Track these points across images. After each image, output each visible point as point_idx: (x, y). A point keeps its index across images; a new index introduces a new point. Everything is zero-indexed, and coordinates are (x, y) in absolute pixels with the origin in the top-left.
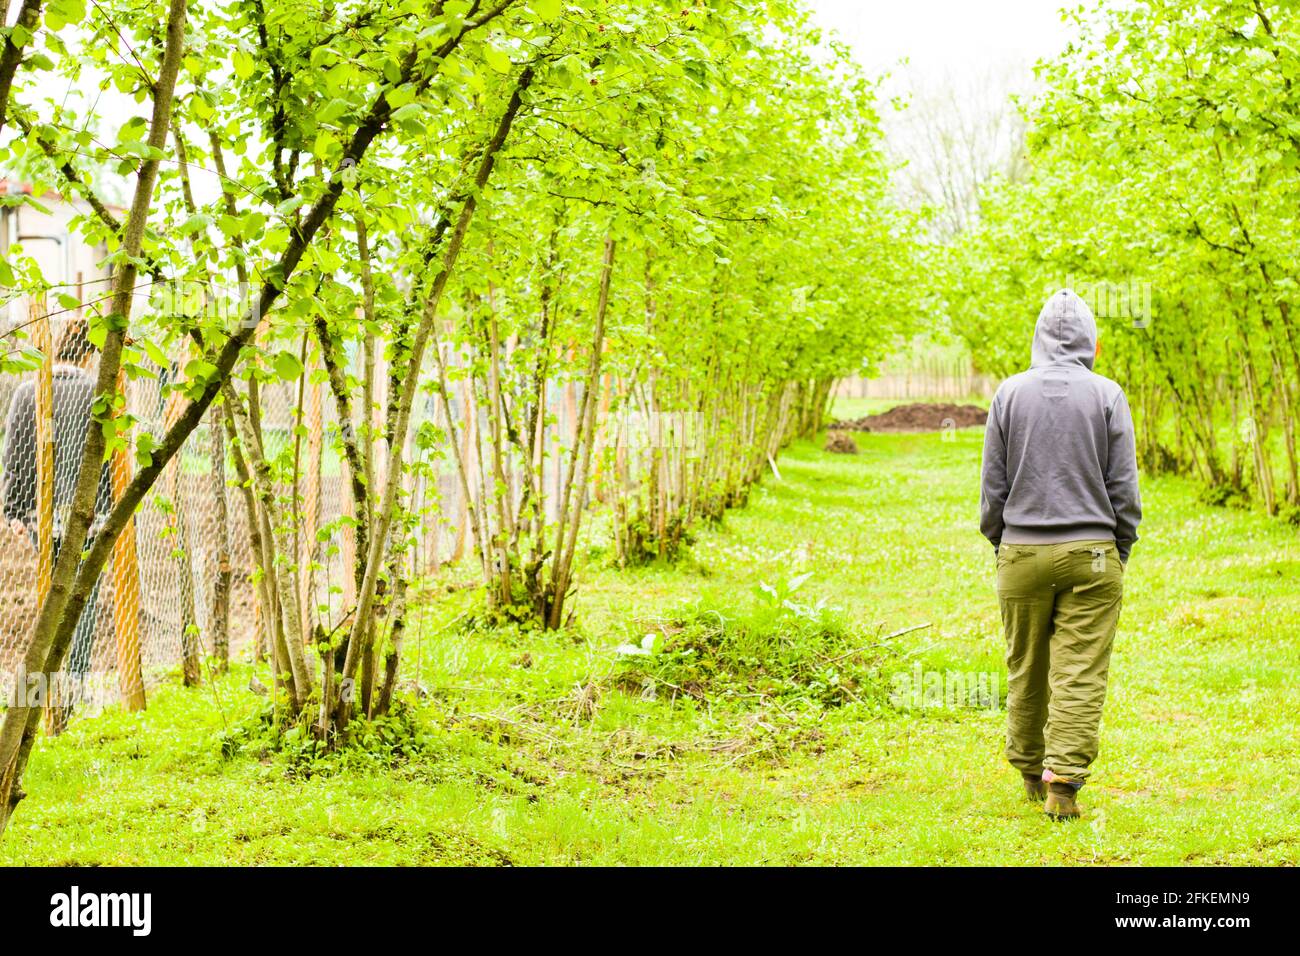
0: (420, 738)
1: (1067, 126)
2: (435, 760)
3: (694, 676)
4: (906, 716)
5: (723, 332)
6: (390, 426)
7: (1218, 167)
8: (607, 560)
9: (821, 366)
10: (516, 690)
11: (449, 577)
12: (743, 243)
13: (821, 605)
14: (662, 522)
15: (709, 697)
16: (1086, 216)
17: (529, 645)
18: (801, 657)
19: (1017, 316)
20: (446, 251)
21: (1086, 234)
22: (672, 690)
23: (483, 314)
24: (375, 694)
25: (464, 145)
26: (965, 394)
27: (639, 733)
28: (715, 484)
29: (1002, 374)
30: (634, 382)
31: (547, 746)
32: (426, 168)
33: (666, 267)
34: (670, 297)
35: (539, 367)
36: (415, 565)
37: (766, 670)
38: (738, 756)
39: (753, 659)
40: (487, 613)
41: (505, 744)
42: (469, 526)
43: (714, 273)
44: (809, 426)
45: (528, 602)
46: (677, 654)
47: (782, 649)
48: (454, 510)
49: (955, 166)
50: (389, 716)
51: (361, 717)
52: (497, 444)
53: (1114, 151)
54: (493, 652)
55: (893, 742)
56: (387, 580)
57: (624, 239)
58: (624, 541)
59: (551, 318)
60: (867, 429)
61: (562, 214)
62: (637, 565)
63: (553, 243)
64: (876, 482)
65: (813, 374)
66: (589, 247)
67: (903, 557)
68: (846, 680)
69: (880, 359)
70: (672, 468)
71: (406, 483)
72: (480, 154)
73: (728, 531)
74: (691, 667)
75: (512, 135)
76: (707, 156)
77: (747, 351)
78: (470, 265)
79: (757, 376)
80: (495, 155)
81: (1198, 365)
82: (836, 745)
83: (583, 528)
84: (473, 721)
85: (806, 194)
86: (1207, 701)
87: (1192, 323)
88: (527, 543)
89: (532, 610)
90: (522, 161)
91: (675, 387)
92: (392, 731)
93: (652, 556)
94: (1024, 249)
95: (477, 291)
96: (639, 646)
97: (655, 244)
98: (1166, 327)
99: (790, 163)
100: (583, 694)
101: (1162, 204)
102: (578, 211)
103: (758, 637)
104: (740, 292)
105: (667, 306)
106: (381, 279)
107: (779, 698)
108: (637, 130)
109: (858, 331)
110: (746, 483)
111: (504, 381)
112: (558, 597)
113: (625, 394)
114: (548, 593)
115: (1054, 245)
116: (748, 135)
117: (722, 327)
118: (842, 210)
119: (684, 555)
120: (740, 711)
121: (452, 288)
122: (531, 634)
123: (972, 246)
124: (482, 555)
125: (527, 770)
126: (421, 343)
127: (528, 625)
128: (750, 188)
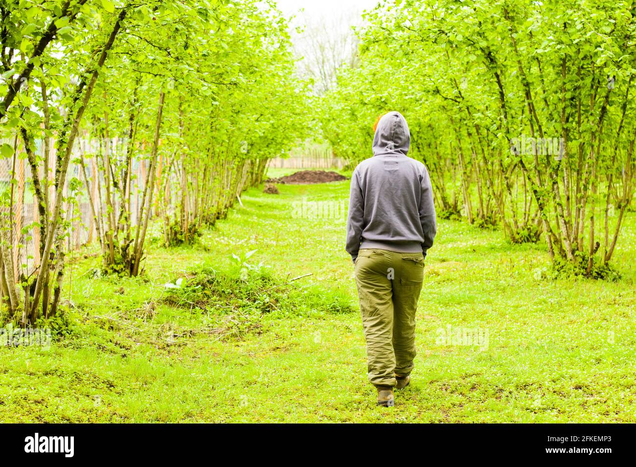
0: (70, 327)
1: (377, 42)
2: (78, 338)
3: (201, 298)
4: (300, 317)
5: (216, 136)
6: (57, 180)
7: (448, 62)
8: (160, 243)
9: (262, 153)
10: (116, 304)
11: (85, 251)
12: (225, 94)
13: (261, 264)
14: (187, 226)
15: (208, 308)
16: (386, 84)
17: (123, 283)
18: (251, 289)
19: (354, 130)
20: (84, 97)
21: (386, 92)
22: (190, 305)
23: (101, 127)
24: (49, 307)
25: (93, 46)
26: (329, 167)
27: (175, 325)
28: (211, 208)
29: (347, 157)
30: (173, 160)
31: (131, 331)
32: (74, 57)
33: (189, 106)
34: (190, 119)
35: (128, 152)
36: (69, 246)
37: (235, 295)
38: (221, 336)
39: (228, 290)
40: (103, 268)
41: (111, 330)
42: (95, 227)
43: (212, 109)
44: (256, 181)
45: (122, 263)
46: (193, 288)
47: (242, 285)
48: (87, 219)
49: (325, 60)
50: (56, 317)
51: (42, 317)
52: (108, 189)
53: (400, 54)
54: (106, 287)
55: (294, 329)
56: (55, 252)
57: (169, 92)
58: (168, 235)
59: (134, 130)
60: (283, 183)
61: (140, 80)
62: (174, 246)
63: (135, 93)
64: (287, 207)
65: (258, 157)
66: (152, 95)
67: (300, 243)
68: (272, 300)
69: (289, 150)
70: (191, 200)
71: (64, 206)
72: (101, 51)
73: (217, 230)
74: (199, 294)
75: (116, 42)
76: (208, 53)
77: (227, 145)
78: (95, 104)
79: (231, 157)
80: (107, 51)
81: (438, 154)
82: (268, 331)
83: (149, 228)
84: (96, 319)
85: (255, 72)
86: (440, 309)
87: (435, 134)
88: (122, 235)
89: (124, 267)
90: (121, 55)
91: (193, 162)
92: (57, 324)
93: (181, 242)
94: (357, 99)
95: (99, 116)
96: (175, 284)
97: (184, 94)
98: (423, 136)
99: (248, 57)
100: (148, 307)
101: (422, 78)
102: (147, 78)
103: (231, 280)
104: (224, 118)
105: (189, 124)
106: (53, 110)
107: (241, 309)
108: (175, 40)
109: (279, 136)
110: (226, 207)
111: (111, 158)
112: (137, 260)
113: (169, 165)
114: (132, 259)
115: (371, 97)
116: (228, 44)
117: (215, 134)
118: (272, 80)
119: (197, 241)
120: (223, 315)
121: (87, 114)
122: (124, 279)
123: (333, 97)
124: (101, 241)
125: (122, 342)
126: (72, 140)
127: (122, 274)
128: (229, 69)
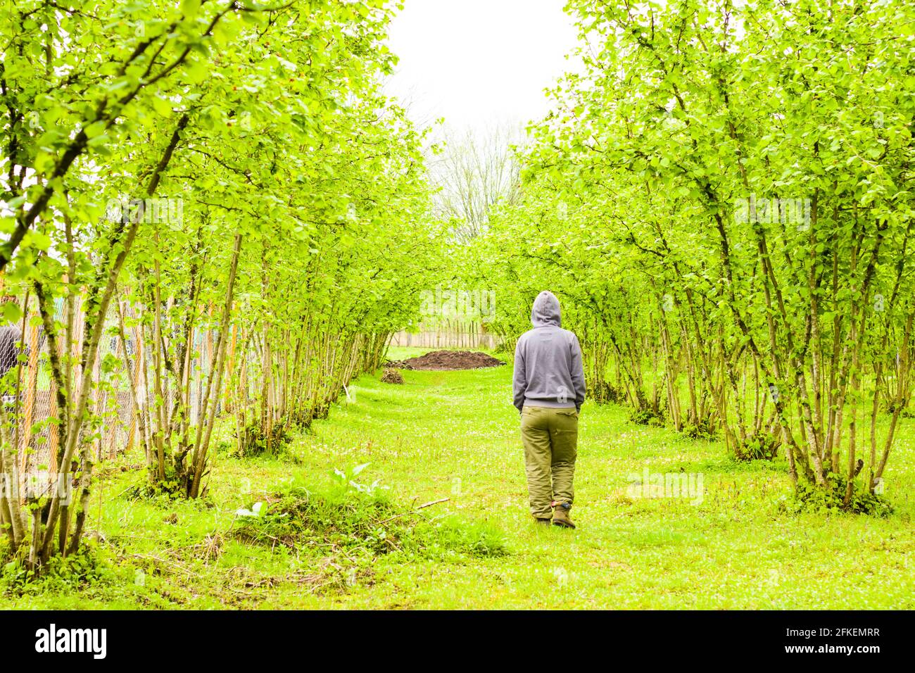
0: (99, 570)
1: (547, 167)
2: (109, 585)
3: (288, 531)
4: (430, 561)
5: (314, 299)
6: (84, 357)
7: (648, 198)
8: (231, 451)
9: (380, 324)
10: (165, 539)
11: (123, 461)
12: (330, 239)
13: (375, 484)
14: (269, 427)
15: (297, 546)
16: (560, 228)
17: (176, 508)
18: (361, 519)
19: (512, 293)
20: (125, 238)
21: (559, 240)
22: (272, 540)
23: (150, 282)
24: (69, 539)
25: (140, 167)
26: (476, 346)
27: (249, 569)
28: (306, 401)
29: (501, 332)
30: (253, 331)
31: (185, 577)
32: (114, 181)
33: (276, 253)
34: (278, 274)
35: (188, 319)
36: (100, 452)
37: (337, 528)
38: (316, 586)
39: (328, 521)
40: (148, 486)
41: (157, 576)
42: (138, 426)
43: (309, 259)
44: (372, 364)
45: (176, 479)
46: (276, 516)
47: (348, 514)
48: (128, 416)
49: (474, 193)
50: (78, 555)
51: (58, 555)
52: (158, 371)
53: (579, 185)
54: (150, 513)
55: (422, 578)
56: (79, 461)
57: (248, 234)
58: (243, 439)
59: (197, 287)
60: (410, 368)
61: (206, 216)
62: (251, 456)
63: (199, 235)
64: (415, 403)
65: (375, 329)
66: (224, 238)
67: (431, 454)
68: (390, 536)
69: (419, 321)
70: (277, 391)
71: (94, 397)
72: (151, 173)
73: (314, 434)
74: (286, 525)
75: (173, 161)
76: (305, 179)
77: (330, 312)
78: (142, 249)
79: (336, 330)
80: (161, 174)
81: (632, 329)
82: (383, 580)
83: (215, 430)
84: (136, 559)
85: (372, 207)
86: (632, 554)
87: (628, 301)
88: (176, 439)
89: (179, 484)
90: (180, 179)
91: (281, 335)
92: (80, 565)
93: (262, 449)
94: (516, 249)
95: (147, 266)
96: (251, 510)
97: (269, 237)
98: (611, 303)
99: (362, 186)
100: (211, 543)
101: (610, 221)
102: (217, 214)
103: (332, 505)
104: (325, 272)
105: (276, 280)
106: (80, 256)
107: (345, 548)
108: (259, 160)
109: (405, 301)
110: (327, 401)
111: (164, 328)
112: (197, 476)
113: (246, 339)
114: (189, 474)
115: (538, 247)
116: (334, 166)
117: (313, 295)
118: (397, 219)
119: (284, 449)
120: (318, 556)
121: (130, 263)
122: (177, 501)
123: (483, 246)
124: (145, 446)
125: (172, 593)
126: (106, 300)
127: (176, 495)
128: (334, 202)
